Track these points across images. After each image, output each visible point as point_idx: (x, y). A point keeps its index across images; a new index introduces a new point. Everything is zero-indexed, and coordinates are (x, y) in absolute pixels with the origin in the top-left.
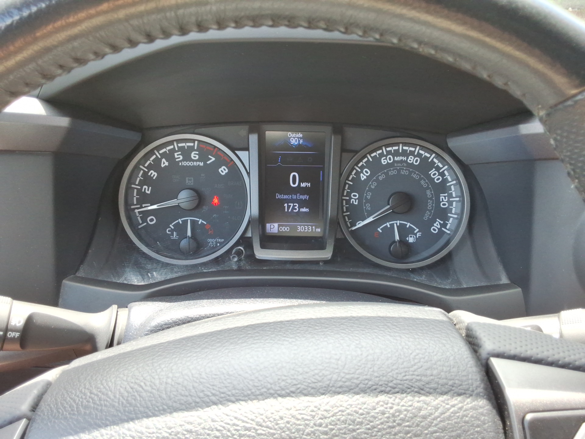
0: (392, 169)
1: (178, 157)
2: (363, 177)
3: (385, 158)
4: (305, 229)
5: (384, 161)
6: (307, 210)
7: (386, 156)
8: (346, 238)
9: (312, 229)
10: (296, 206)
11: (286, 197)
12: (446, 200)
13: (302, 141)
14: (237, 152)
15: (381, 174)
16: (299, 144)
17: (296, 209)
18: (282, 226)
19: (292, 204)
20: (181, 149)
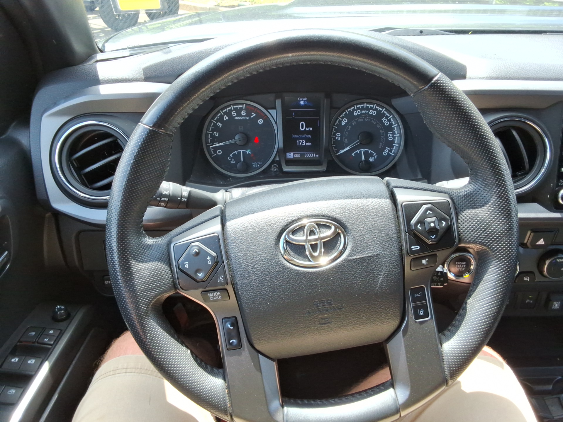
0: (360, 118)
1: (234, 114)
2: (343, 123)
4: (309, 156)
5: (355, 114)
6: (311, 144)
7: (357, 110)
8: (334, 160)
9: (313, 155)
10: (304, 142)
11: (297, 136)
12: (392, 136)
13: (306, 102)
14: (269, 110)
15: (354, 121)
16: (305, 104)
17: (304, 144)
18: (296, 154)
19: (301, 141)
20: (235, 109)
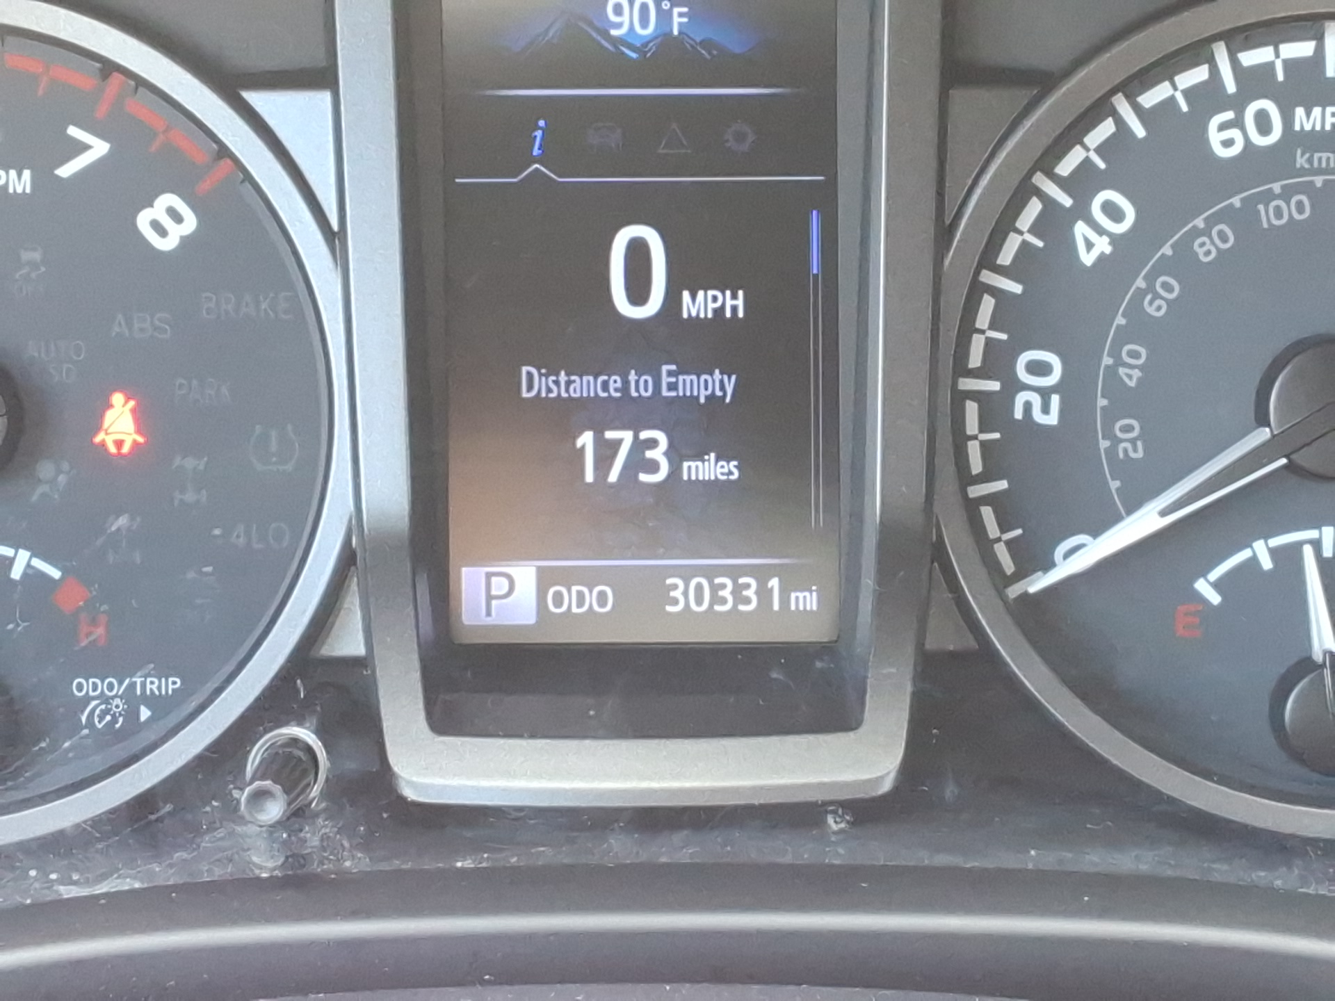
0: (1276, 187)
2: (1091, 245)
3: (1229, 115)
4: (717, 599)
5: (1223, 140)
6: (730, 473)
7: (1238, 103)
8: (987, 653)
9: (764, 593)
10: (653, 443)
11: (584, 386)
13: (681, 15)
14: (255, 98)
15: (1211, 222)
16: (665, 39)
17: (653, 467)
18: (567, 576)
19: (627, 436)
